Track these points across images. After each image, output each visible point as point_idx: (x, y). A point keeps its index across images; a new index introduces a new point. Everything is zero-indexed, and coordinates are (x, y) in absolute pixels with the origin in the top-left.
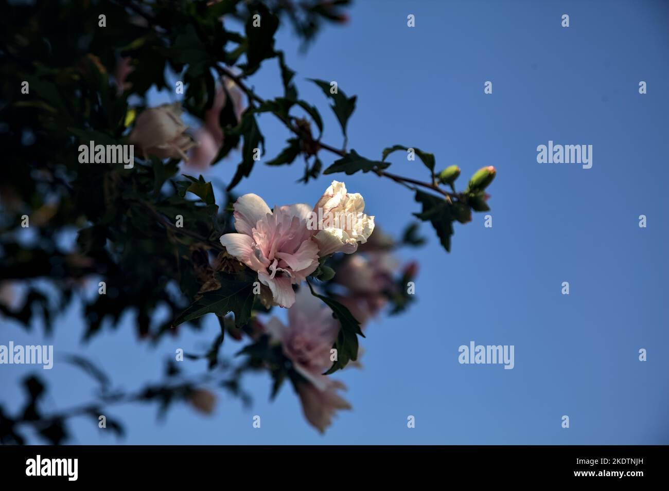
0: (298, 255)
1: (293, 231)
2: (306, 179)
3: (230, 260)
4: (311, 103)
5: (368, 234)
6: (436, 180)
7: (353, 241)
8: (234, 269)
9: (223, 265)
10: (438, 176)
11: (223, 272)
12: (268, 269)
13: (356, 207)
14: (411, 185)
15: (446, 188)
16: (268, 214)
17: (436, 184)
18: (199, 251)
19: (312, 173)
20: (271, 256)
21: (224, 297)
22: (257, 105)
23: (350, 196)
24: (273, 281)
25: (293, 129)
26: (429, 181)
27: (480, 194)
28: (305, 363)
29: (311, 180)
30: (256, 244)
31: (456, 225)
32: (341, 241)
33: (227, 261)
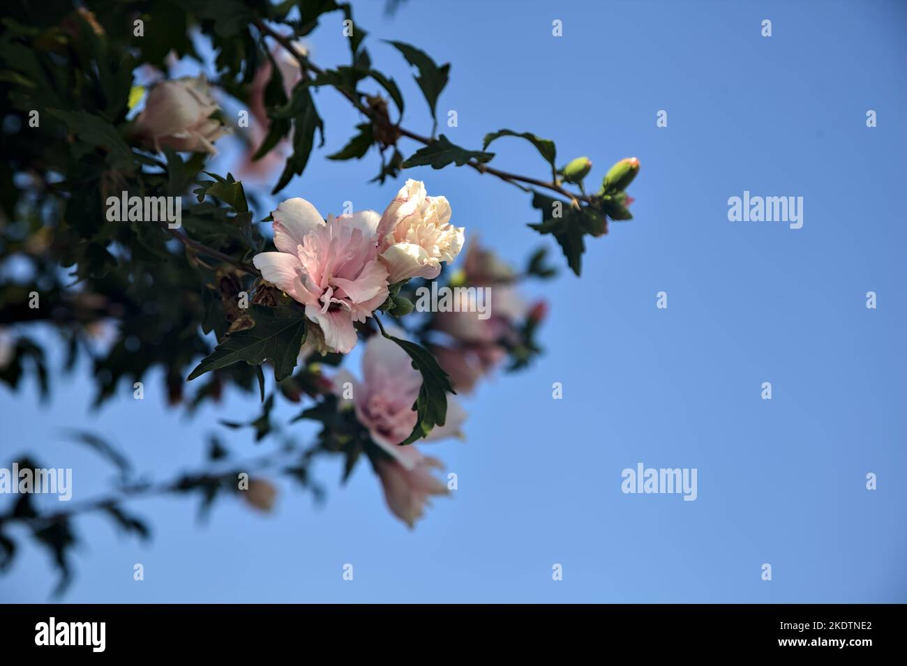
0: (360, 280)
1: (353, 248)
2: (382, 178)
3: (269, 288)
4: (387, 74)
5: (456, 253)
6: (559, 178)
7: (434, 261)
8: (275, 302)
9: (261, 295)
10: (560, 173)
11: (259, 305)
12: (319, 301)
13: (439, 216)
14: (526, 185)
15: (572, 189)
16: (319, 226)
17: (559, 183)
18: (229, 277)
19: (391, 170)
20: (324, 283)
21: (259, 339)
22: (313, 75)
23: (431, 201)
24: (325, 317)
25: (363, 110)
26: (548, 179)
27: (620, 195)
28: (386, 433)
29: (389, 179)
30: (302, 266)
31: (588, 239)
32: (417, 262)
33: (265, 290)
